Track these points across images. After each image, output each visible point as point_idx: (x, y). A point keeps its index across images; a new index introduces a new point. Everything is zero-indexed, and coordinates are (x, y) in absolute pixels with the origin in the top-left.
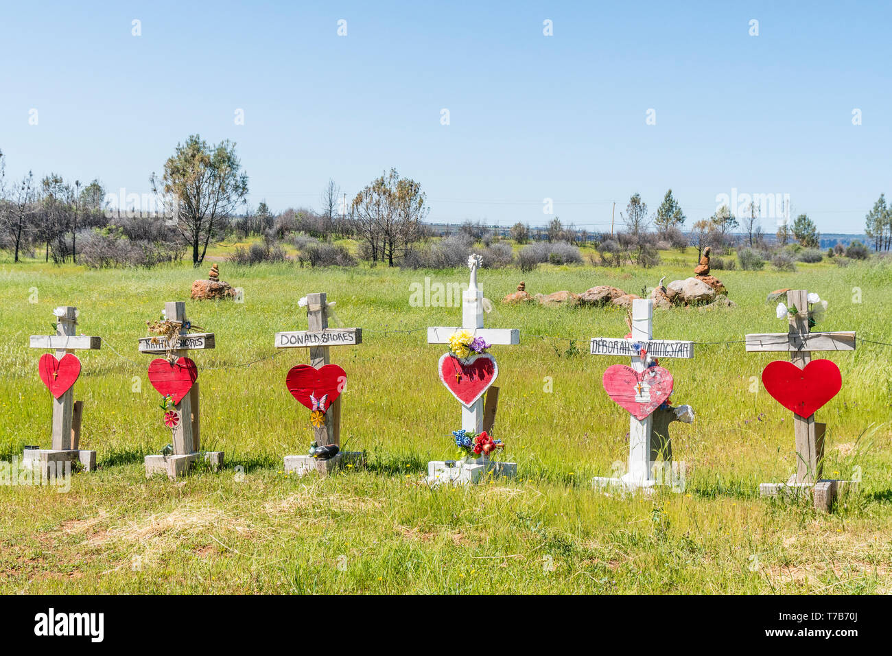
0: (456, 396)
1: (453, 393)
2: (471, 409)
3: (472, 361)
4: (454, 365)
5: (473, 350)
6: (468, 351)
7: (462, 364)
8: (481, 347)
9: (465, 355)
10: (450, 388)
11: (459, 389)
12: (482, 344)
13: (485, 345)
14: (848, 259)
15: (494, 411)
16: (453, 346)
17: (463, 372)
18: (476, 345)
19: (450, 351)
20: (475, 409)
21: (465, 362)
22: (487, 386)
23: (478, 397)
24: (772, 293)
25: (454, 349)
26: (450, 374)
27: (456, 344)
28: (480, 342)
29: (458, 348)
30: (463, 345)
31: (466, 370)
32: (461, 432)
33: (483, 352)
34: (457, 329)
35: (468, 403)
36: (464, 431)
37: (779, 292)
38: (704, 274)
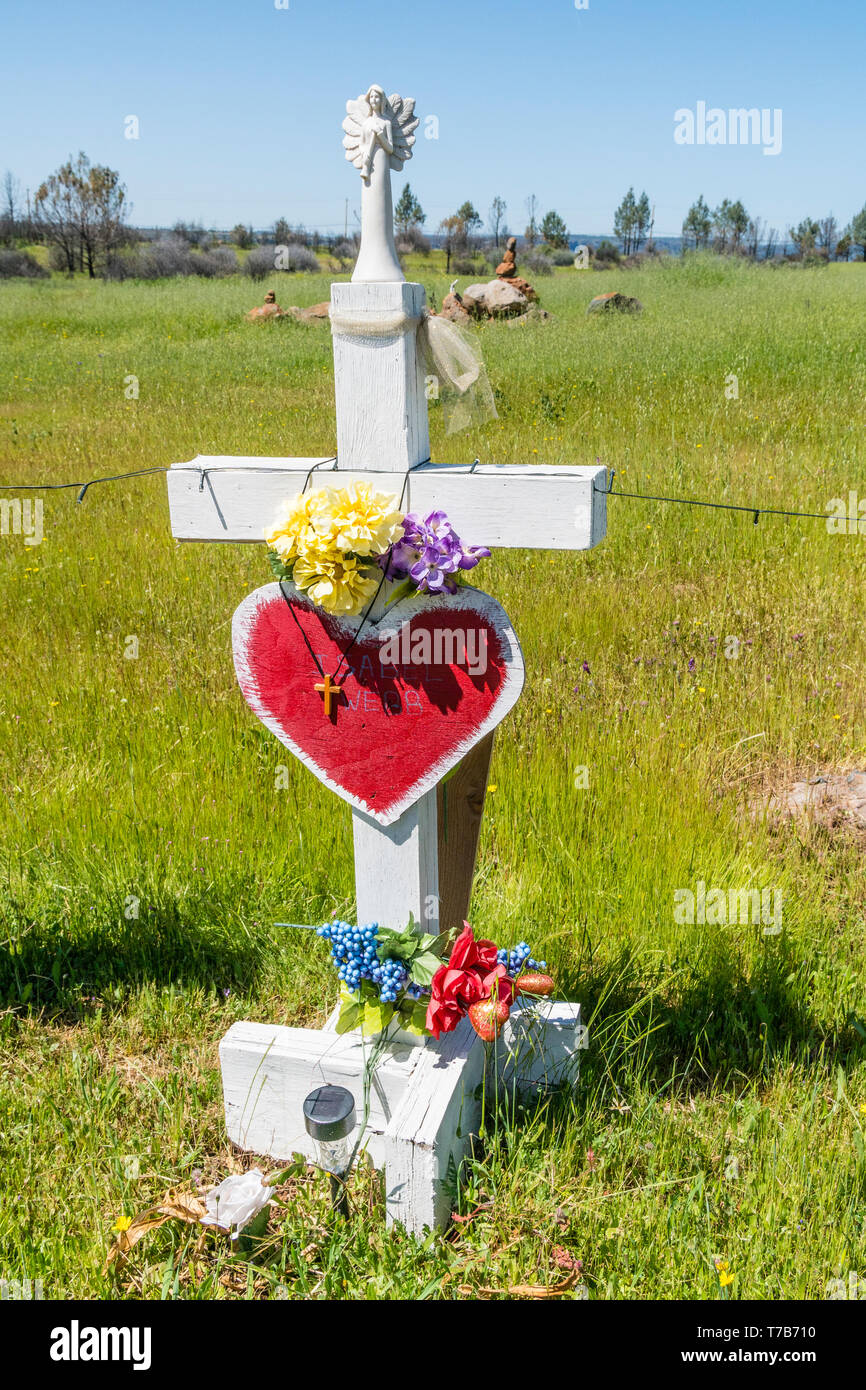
0: (321, 775)
1: (310, 764)
2: (397, 833)
3: (393, 621)
4: (307, 643)
5: (402, 578)
6: (374, 582)
7: (346, 637)
8: (442, 563)
9: (359, 598)
10: (295, 737)
11: (334, 746)
12: (445, 551)
13: (461, 552)
14: (598, 262)
15: (476, 801)
16: (299, 557)
17: (352, 673)
18: (417, 557)
19: (284, 578)
20: (416, 831)
21: (357, 628)
22: (474, 737)
23: (428, 783)
24: (595, 299)
25: (306, 571)
26: (288, 680)
27: (313, 552)
28: (436, 539)
29: (328, 568)
30: (349, 556)
31: (363, 667)
32: (358, 932)
33: (448, 587)
34: (312, 470)
35: (381, 804)
36: (370, 927)
37: (604, 297)
38: (510, 274)
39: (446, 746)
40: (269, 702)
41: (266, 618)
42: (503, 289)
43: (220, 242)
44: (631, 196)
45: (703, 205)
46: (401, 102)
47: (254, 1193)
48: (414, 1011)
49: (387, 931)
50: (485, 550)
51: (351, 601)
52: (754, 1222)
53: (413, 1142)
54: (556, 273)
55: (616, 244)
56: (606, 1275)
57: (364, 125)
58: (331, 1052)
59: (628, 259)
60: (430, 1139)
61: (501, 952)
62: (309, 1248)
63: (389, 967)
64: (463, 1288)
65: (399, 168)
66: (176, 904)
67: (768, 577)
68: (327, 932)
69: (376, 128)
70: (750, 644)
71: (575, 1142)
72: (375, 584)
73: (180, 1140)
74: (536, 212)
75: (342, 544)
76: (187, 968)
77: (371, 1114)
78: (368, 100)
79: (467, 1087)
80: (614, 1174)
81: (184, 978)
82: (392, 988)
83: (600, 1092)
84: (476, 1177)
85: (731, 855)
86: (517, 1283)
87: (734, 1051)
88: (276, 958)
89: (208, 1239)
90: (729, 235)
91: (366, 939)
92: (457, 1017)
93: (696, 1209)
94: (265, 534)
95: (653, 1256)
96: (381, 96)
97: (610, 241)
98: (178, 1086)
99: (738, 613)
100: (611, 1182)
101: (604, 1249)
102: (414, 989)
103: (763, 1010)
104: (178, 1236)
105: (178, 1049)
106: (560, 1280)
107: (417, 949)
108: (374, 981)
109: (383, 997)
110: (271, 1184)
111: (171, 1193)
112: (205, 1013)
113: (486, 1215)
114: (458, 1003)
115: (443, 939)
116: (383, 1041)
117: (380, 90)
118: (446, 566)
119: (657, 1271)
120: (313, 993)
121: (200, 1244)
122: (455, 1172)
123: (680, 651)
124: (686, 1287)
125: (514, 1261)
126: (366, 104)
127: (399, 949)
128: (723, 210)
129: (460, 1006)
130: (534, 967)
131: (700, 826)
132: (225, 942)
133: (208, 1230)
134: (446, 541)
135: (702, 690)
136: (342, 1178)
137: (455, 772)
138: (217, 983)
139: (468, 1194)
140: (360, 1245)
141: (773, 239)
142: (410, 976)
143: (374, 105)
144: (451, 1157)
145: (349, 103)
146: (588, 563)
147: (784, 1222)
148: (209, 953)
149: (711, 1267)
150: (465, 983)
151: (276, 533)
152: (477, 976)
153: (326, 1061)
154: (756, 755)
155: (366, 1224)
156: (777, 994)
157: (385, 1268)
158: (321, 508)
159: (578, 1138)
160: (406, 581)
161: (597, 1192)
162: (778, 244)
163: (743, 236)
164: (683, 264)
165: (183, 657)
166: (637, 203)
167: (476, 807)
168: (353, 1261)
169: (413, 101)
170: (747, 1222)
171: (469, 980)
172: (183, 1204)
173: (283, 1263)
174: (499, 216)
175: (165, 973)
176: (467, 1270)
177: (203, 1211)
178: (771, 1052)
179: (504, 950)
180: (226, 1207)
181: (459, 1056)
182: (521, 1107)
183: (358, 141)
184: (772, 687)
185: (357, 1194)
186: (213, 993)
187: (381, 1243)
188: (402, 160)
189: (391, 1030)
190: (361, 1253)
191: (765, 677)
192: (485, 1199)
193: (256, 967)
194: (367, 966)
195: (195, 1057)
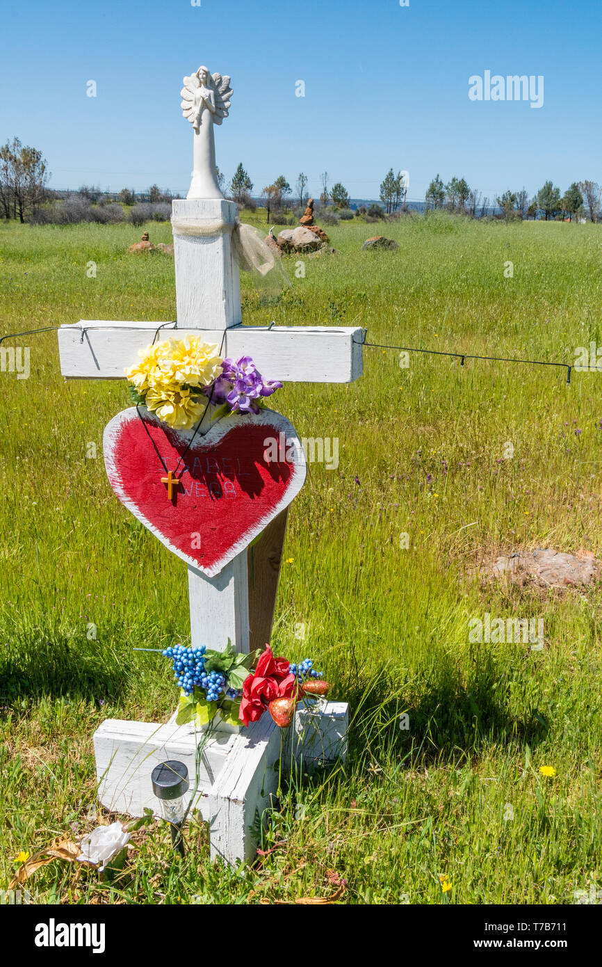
0: (166, 542)
1: (158, 534)
2: (219, 582)
3: (216, 434)
4: (156, 448)
5: (222, 404)
6: (202, 405)
7: (183, 445)
8: (248, 392)
9: (192, 418)
10: (147, 516)
11: (175, 521)
12: (251, 383)
13: (262, 384)
14: (370, 218)
15: (275, 562)
16: (149, 388)
17: (187, 470)
18: (232, 388)
19: (140, 404)
20: (232, 581)
21: (191, 439)
22: (272, 514)
23: (241, 546)
24: (367, 241)
25: (155, 398)
26: (143, 475)
27: (159, 385)
28: (244, 375)
29: (170, 396)
30: (184, 387)
31: (195, 466)
32: (192, 652)
33: (253, 409)
34: (159, 329)
35: (207, 562)
36: (200, 648)
37: (373, 239)
38: (309, 223)
39: (252, 521)
40: (129, 491)
41: (128, 432)
42: (305, 233)
43: (111, 200)
44: (391, 174)
45: (439, 181)
46: (221, 78)
47: (116, 838)
48: (232, 709)
49: (212, 652)
50: (278, 383)
51: (186, 419)
52: (467, 851)
53: (229, 798)
54: (341, 224)
55: (381, 206)
56: (364, 890)
57: (194, 93)
58: (173, 738)
59: (389, 216)
60: (241, 797)
61: (292, 666)
62: (155, 878)
63: (213, 676)
64: (263, 901)
65: (219, 123)
66: (66, 641)
67: (481, 421)
68: (170, 653)
69: (203, 95)
70: (469, 466)
71: (343, 798)
72: (203, 407)
73: (65, 804)
74: (328, 183)
75: (179, 377)
76: (74, 686)
77: (200, 782)
78: (198, 76)
79: (269, 761)
80: (371, 820)
81: (72, 693)
82: (215, 691)
83: (361, 764)
84: (274, 823)
85: (454, 604)
86: (302, 897)
87: (455, 737)
88: (138, 678)
89: (82, 873)
90: (457, 201)
91: (197, 657)
92: (261, 711)
93: (427, 843)
94: (126, 372)
95: (397, 875)
96: (207, 73)
97: (378, 204)
98: (65, 767)
99: (461, 445)
100: (368, 825)
101: (362, 871)
102: (231, 692)
103: (475, 708)
104: (61, 872)
105: (65, 742)
106: (332, 893)
107: (233, 664)
108: (203, 687)
109: (209, 697)
110: (129, 831)
111: (57, 841)
112: (86, 717)
113: (280, 851)
114: (261, 700)
115: (251, 656)
116: (209, 731)
117: (206, 69)
118: (252, 394)
119: (400, 886)
120: (163, 702)
121: (77, 876)
122: (259, 821)
123: (422, 470)
124: (420, 896)
125: (299, 881)
126: (197, 79)
127: (220, 664)
128: (452, 184)
129: (263, 702)
130: (315, 675)
131: (433, 584)
132: (101, 667)
133: (83, 866)
134: (251, 376)
135: (436, 495)
136: (179, 827)
137: (258, 540)
138: (95, 696)
139: (268, 835)
140: (191, 874)
141: (486, 204)
142: (228, 683)
143: (202, 80)
144: (257, 810)
145: (185, 79)
146: (359, 412)
147: (488, 850)
148: (90, 676)
149: (437, 881)
150: (266, 686)
151: (133, 371)
152: (275, 682)
153: (169, 745)
154: (472, 539)
155: (196, 859)
156: (485, 697)
157: (208, 889)
158: (165, 354)
159: (346, 795)
160: (224, 405)
161: (358, 832)
162: (489, 207)
163: (466, 202)
164: (426, 219)
165: (78, 475)
166: (395, 179)
167: (275, 566)
168: (186, 885)
169: (229, 77)
170: (462, 851)
171: (269, 684)
172: (65, 848)
173: (136, 887)
174: (303, 186)
175: (58, 690)
176: (267, 888)
177: (79, 852)
178: (481, 737)
179: (294, 665)
180: (95, 848)
181: (263, 740)
182: (306, 775)
183: (191, 104)
184: (483, 493)
185: (191, 839)
186: (92, 703)
187: (206, 872)
188: (221, 117)
189: (215, 723)
190: (192, 880)
191: (479, 487)
192: (279, 839)
193: (123, 685)
194: (198, 676)
195: (77, 747)
